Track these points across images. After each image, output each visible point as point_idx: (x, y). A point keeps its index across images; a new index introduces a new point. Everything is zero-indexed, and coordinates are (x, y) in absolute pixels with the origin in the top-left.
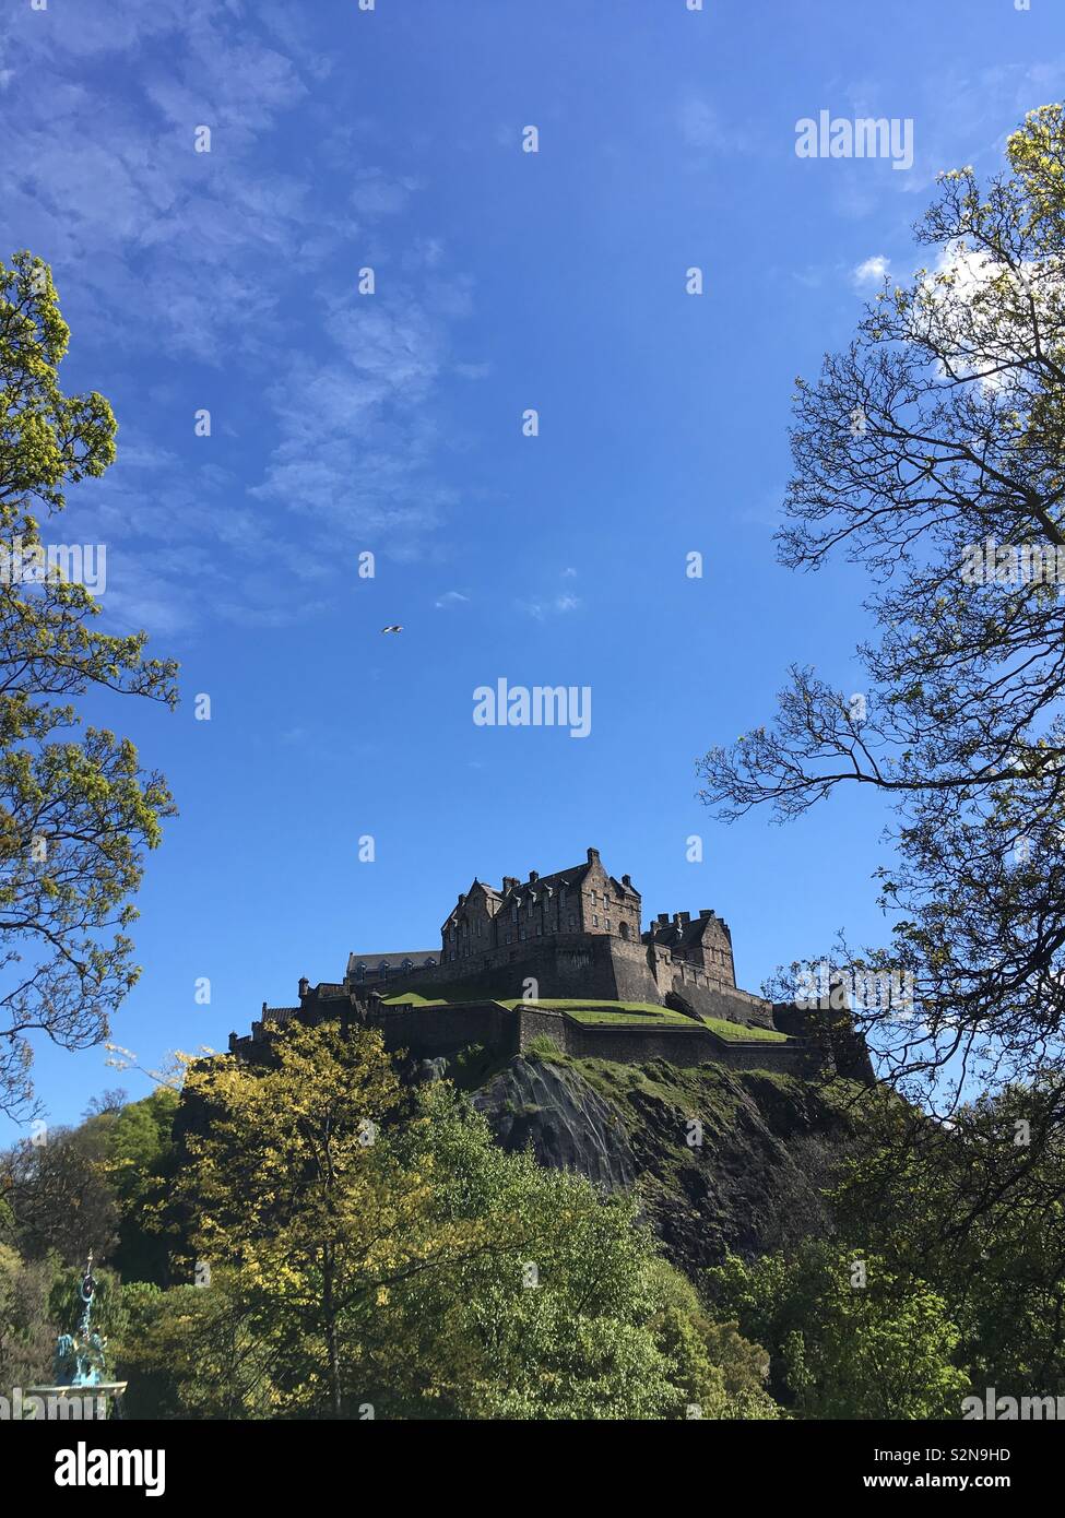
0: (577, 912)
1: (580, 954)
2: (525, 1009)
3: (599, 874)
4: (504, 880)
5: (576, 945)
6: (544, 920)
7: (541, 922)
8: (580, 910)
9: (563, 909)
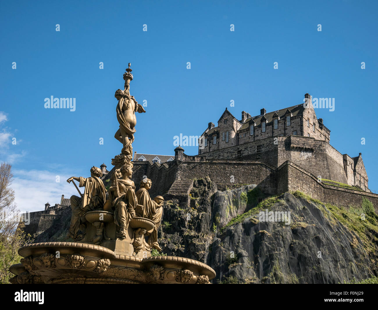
0: (299, 128)
1: (306, 150)
2: (291, 164)
3: (312, 110)
4: (243, 113)
5: (304, 144)
6: (274, 134)
7: (271, 135)
8: (301, 128)
9: (288, 127)
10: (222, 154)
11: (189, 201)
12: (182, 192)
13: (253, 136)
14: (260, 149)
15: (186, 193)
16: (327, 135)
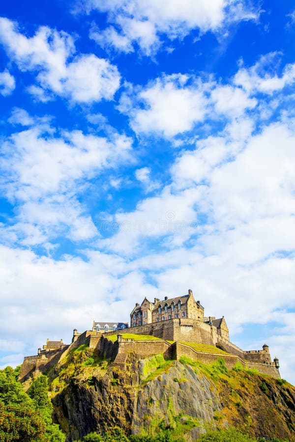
1: (189, 326)
3: (192, 299)
5: (188, 323)
6: (172, 314)
8: (187, 311)
9: (179, 310)
11: (125, 367)
12: (122, 361)
13: (161, 314)
14: (164, 326)
16: (202, 311)
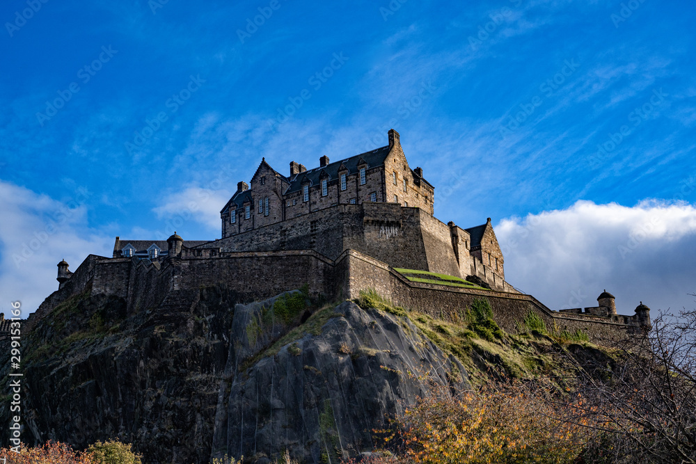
0: (379, 189)
1: (389, 224)
2: (354, 254)
3: (400, 157)
5: (384, 215)
6: (341, 198)
7: (337, 201)
8: (382, 188)
9: (362, 187)
10: (256, 237)
11: (191, 325)
12: (181, 310)
13: (308, 203)
14: (315, 226)
15: (188, 310)
16: (428, 194)
